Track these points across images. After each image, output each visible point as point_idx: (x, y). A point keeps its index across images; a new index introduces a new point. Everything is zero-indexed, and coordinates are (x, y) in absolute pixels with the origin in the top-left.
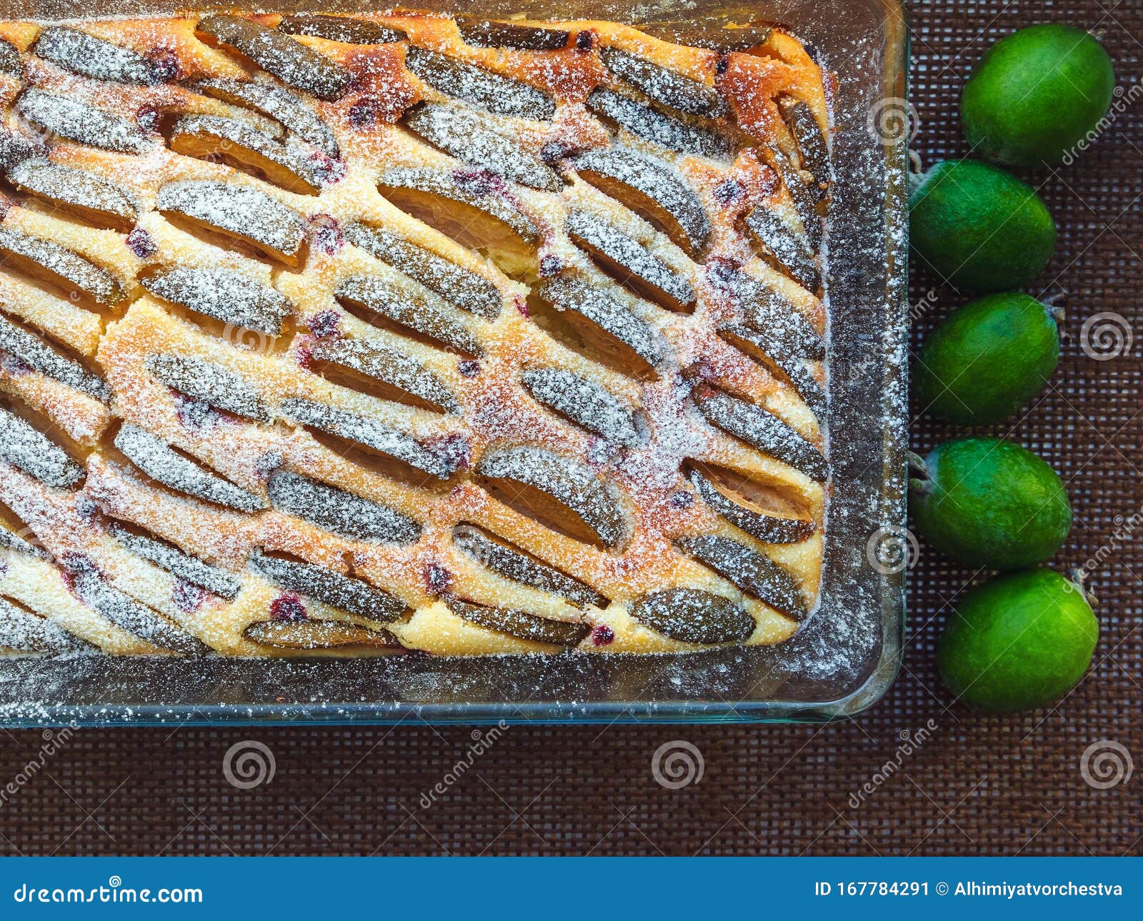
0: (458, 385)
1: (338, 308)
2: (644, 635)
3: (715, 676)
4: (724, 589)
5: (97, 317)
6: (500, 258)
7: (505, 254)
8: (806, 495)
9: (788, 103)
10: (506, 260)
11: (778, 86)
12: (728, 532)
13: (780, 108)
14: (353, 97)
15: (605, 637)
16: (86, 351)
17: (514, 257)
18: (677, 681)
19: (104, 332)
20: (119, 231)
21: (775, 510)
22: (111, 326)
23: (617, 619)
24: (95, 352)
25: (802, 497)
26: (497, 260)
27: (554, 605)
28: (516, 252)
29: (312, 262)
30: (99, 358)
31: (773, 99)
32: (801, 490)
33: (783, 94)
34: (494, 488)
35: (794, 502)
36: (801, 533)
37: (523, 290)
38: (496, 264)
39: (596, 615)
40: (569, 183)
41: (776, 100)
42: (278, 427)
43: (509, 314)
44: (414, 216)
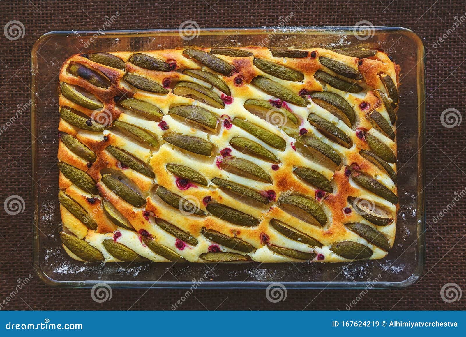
0: (271, 173)
1: (230, 147)
2: (335, 257)
3: (359, 271)
4: (363, 241)
5: (149, 150)
6: (285, 129)
7: (287, 128)
8: (391, 209)
9: (383, 76)
10: (288, 129)
11: (380, 70)
12: (363, 221)
13: (380, 77)
14: (236, 75)
15: (321, 257)
16: (146, 161)
17: (290, 129)
18: (346, 273)
19: (152, 156)
20: (156, 121)
21: (380, 214)
22: (154, 154)
23: (325, 251)
24: (149, 162)
25: (389, 210)
26: (285, 130)
27: (304, 247)
28: (291, 127)
29: (222, 132)
30: (150, 164)
31: (378, 74)
32: (389, 208)
33: (381, 73)
34: (283, 207)
35: (386, 211)
36: (388, 222)
37: (293, 140)
38: (284, 131)
39: (318, 250)
40: (309, 103)
41: (379, 74)
42: (210, 188)
43: (289, 149)
44: (256, 115)
